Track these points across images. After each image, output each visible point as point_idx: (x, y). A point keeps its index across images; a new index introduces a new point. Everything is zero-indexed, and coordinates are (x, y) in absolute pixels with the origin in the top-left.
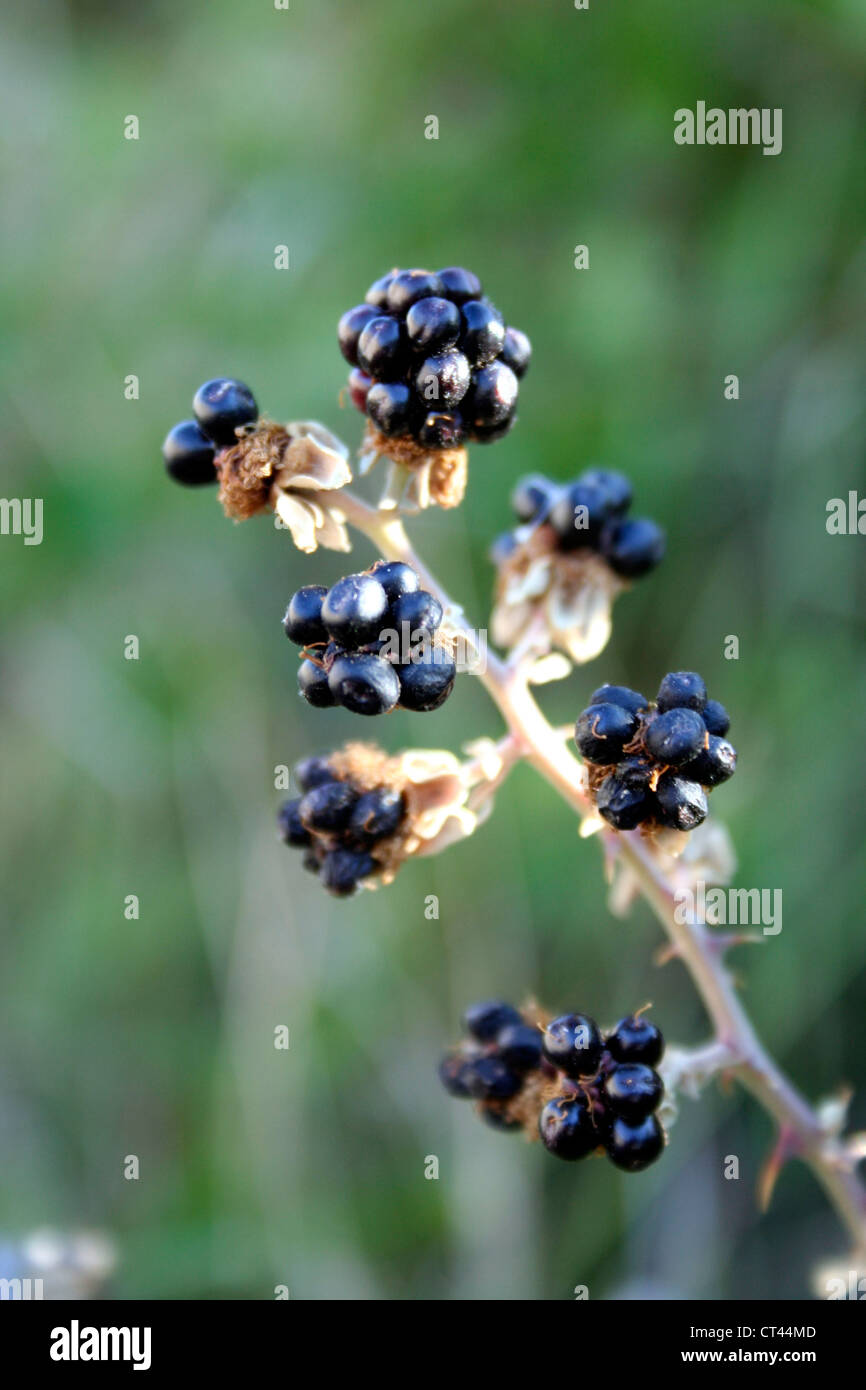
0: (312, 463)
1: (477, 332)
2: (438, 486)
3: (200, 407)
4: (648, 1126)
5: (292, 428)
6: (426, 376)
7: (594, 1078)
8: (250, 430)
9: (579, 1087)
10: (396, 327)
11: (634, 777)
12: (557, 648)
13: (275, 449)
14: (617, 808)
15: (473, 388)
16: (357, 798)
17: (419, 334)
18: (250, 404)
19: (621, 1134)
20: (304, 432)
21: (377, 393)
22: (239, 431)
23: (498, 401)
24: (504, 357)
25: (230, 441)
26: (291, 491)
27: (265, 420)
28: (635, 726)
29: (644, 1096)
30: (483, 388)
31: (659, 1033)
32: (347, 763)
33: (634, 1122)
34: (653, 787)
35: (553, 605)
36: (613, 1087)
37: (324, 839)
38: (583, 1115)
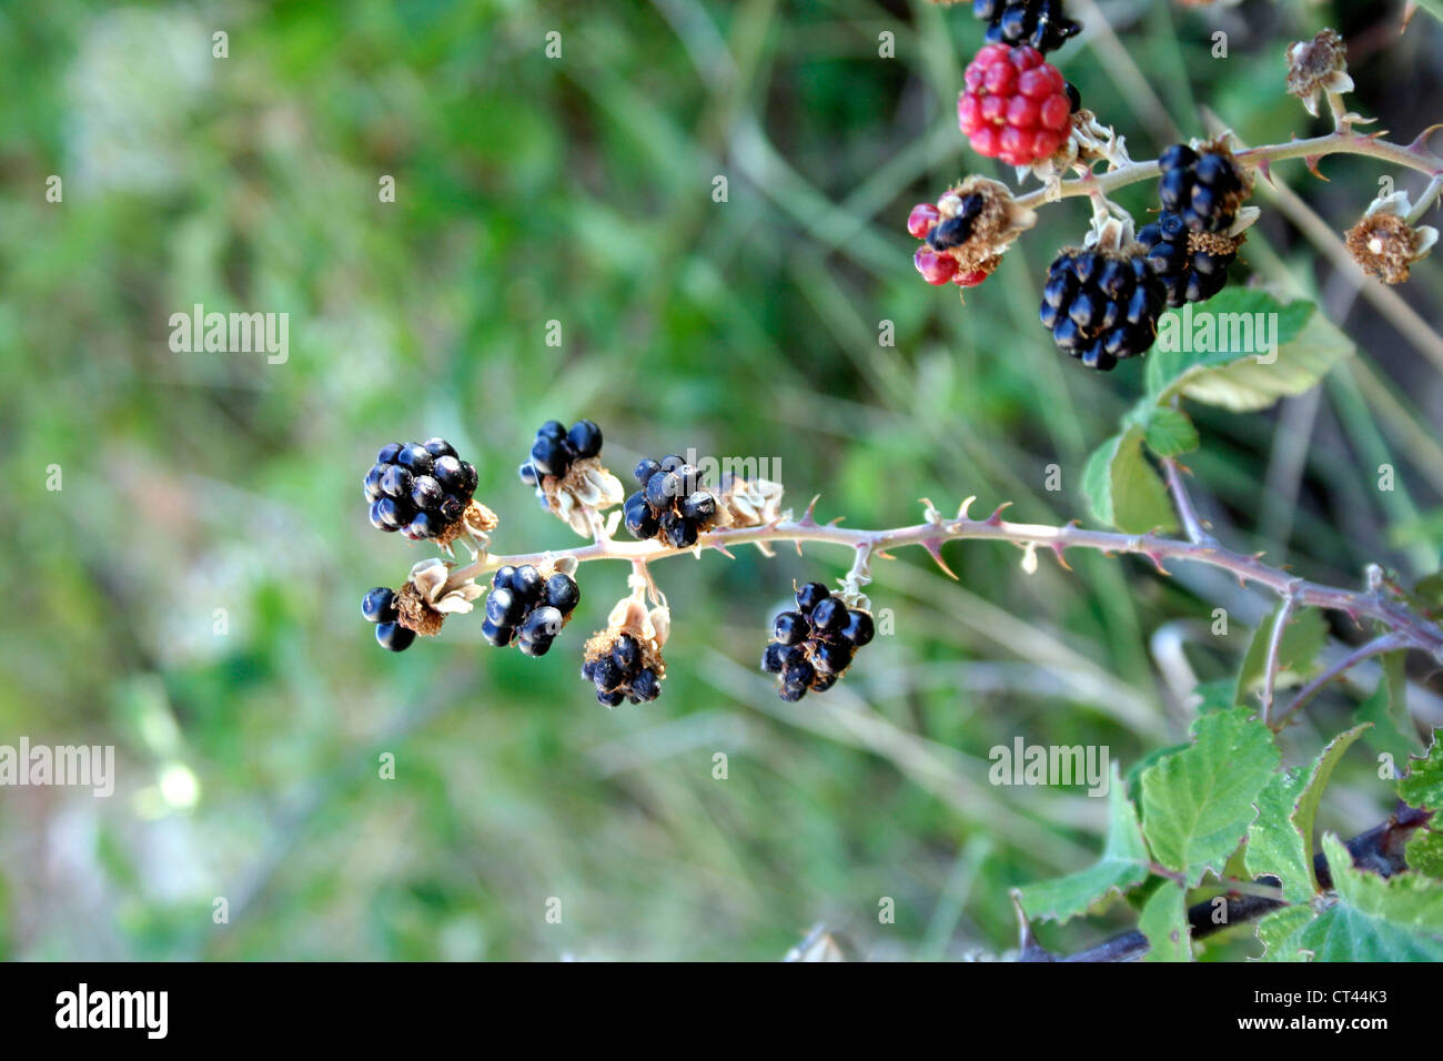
0: (431, 581)
1: (415, 462)
2: (482, 525)
3: (371, 618)
4: (854, 618)
5: (411, 579)
6: (419, 501)
7: (812, 631)
8: (397, 600)
9: (812, 640)
10: (387, 500)
11: (670, 522)
12: (606, 513)
13: (412, 595)
14: (681, 539)
15: (440, 481)
16: (611, 659)
17: (397, 492)
18: (385, 592)
19: (850, 634)
20: (415, 575)
21: (415, 528)
22: (393, 606)
23: (454, 472)
24: (436, 456)
25: (396, 613)
26: (439, 599)
27: (396, 590)
28: (647, 507)
29: (834, 612)
30: (444, 476)
31: (813, 584)
32: (593, 652)
33: (846, 623)
34: (680, 516)
35: (583, 499)
36: (821, 625)
37: (623, 687)
38: (827, 646)
